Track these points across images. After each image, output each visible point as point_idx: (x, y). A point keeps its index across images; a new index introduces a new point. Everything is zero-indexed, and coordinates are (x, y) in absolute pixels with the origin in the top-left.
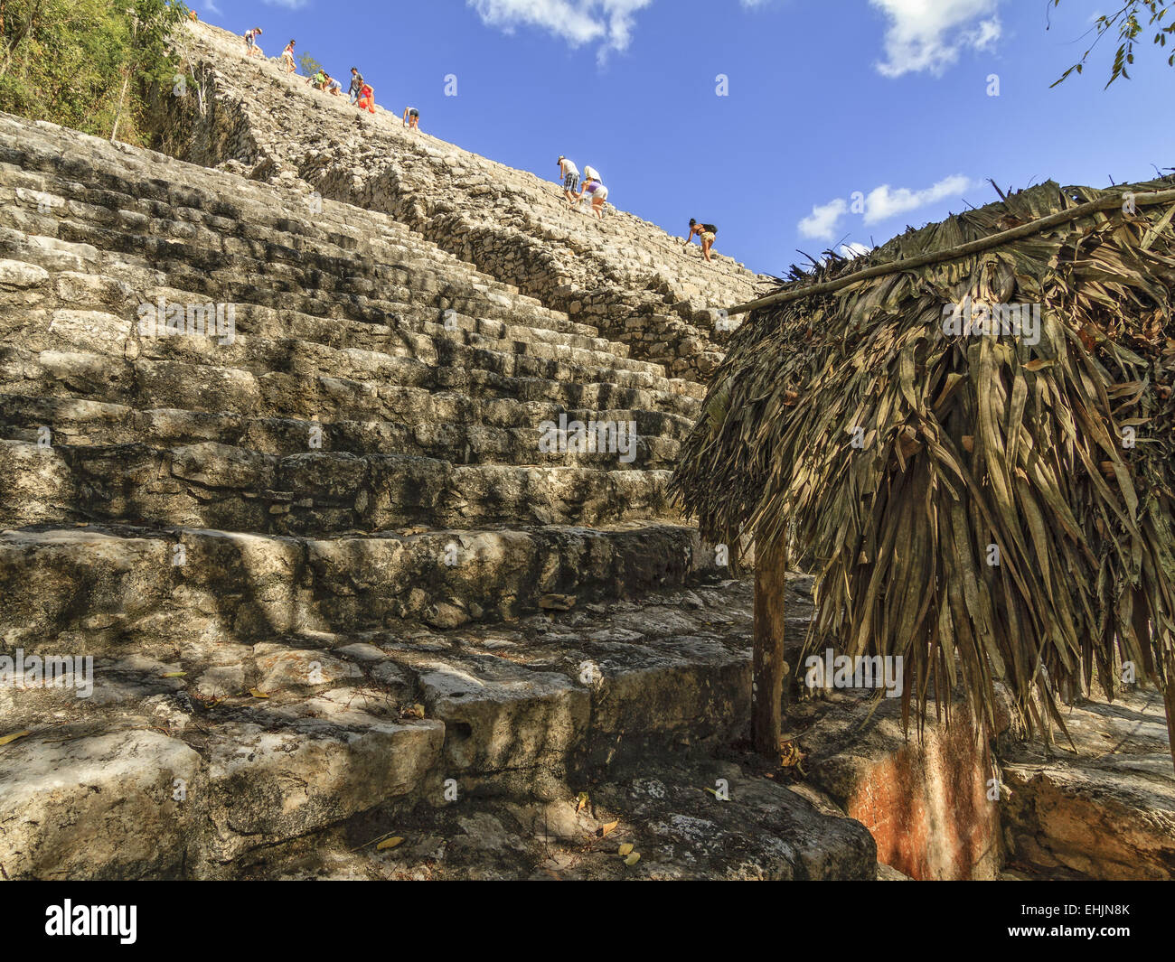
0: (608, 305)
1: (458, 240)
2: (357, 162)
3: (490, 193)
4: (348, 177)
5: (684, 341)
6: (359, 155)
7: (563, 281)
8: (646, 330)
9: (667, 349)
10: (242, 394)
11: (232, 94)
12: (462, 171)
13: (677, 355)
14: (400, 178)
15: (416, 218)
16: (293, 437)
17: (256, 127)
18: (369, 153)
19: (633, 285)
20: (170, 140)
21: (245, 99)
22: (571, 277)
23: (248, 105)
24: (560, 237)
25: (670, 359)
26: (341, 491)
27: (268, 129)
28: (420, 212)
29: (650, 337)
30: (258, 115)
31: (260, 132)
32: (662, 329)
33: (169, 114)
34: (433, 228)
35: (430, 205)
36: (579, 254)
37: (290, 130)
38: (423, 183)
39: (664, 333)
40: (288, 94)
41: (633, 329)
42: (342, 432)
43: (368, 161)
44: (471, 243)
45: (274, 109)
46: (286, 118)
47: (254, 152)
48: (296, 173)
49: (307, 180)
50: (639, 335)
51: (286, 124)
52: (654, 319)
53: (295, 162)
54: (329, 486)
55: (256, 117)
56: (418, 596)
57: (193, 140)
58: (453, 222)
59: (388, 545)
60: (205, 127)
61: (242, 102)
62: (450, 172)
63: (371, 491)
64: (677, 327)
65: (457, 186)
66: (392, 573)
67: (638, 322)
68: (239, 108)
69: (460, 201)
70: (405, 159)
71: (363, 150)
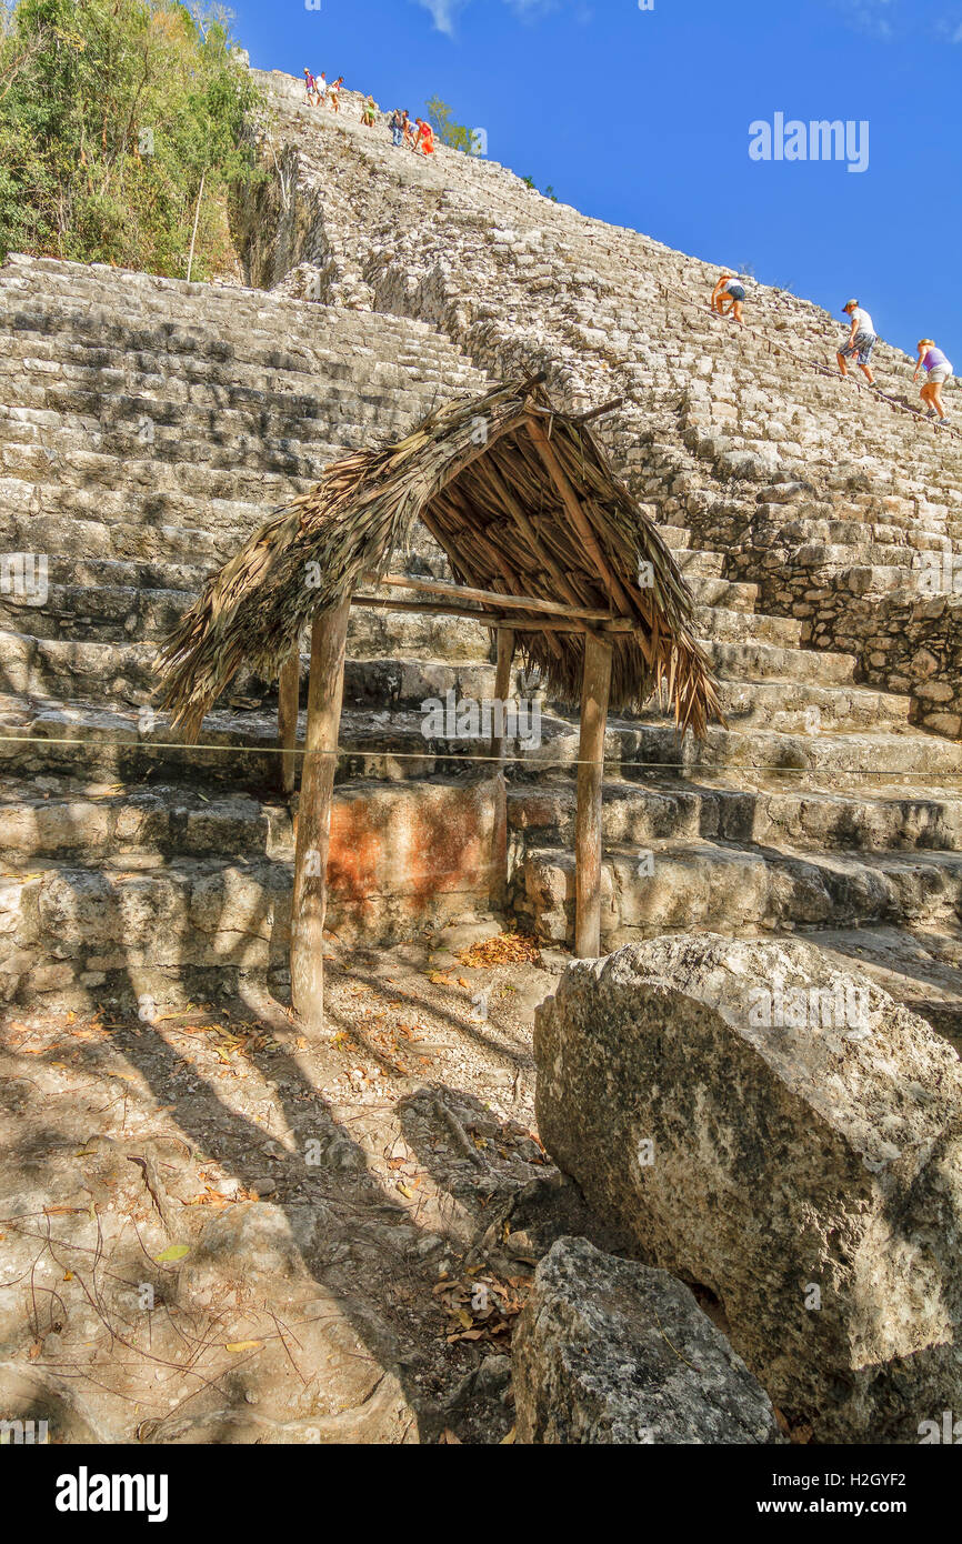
0: (614, 432)
1: (491, 354)
2: (418, 258)
3: (552, 286)
4: (403, 278)
5: (677, 477)
6: (421, 248)
7: (579, 403)
8: (645, 463)
9: (661, 485)
10: (94, 541)
11: (311, 181)
12: (530, 259)
13: (670, 494)
14: (447, 277)
15: (457, 327)
16: (109, 575)
17: (330, 221)
18: (431, 245)
19: (657, 405)
20: (258, 242)
21: (324, 188)
22: (590, 397)
23: (325, 194)
24: (596, 345)
25: (662, 498)
26: (113, 614)
27: (344, 220)
28: (462, 318)
29: (647, 471)
30: (335, 205)
31: (334, 226)
32: (659, 463)
33: (258, 210)
34: (473, 338)
35: (475, 308)
36: (613, 366)
37: (365, 219)
38: (475, 281)
39: (661, 467)
40: (373, 173)
41: (633, 462)
42: (148, 572)
43: (428, 255)
44: (502, 356)
45: (353, 195)
46: (363, 205)
47: (326, 252)
48: (360, 275)
49: (369, 282)
50: (638, 469)
51: (364, 212)
52: (653, 450)
53: (360, 262)
54: (104, 610)
55: (332, 208)
56: (120, 684)
57: (276, 241)
58: (488, 331)
59: (100, 648)
60: (288, 223)
61: (320, 192)
62: (515, 262)
63: (140, 616)
64: (673, 460)
65: (516, 281)
66: (100, 666)
67: (636, 454)
68: (316, 198)
69: (514, 300)
70: (465, 250)
71: (426, 242)
